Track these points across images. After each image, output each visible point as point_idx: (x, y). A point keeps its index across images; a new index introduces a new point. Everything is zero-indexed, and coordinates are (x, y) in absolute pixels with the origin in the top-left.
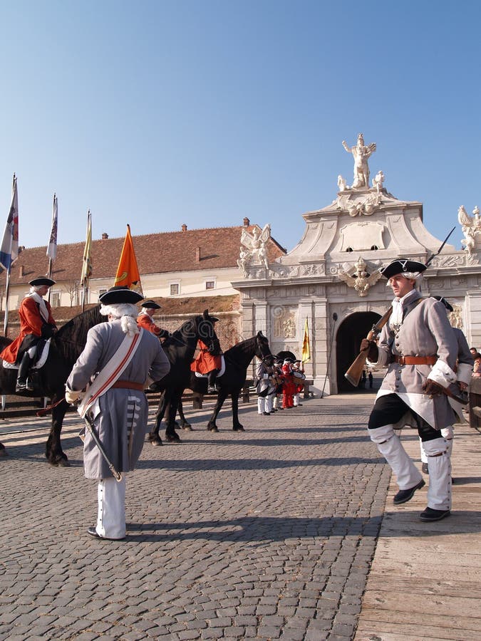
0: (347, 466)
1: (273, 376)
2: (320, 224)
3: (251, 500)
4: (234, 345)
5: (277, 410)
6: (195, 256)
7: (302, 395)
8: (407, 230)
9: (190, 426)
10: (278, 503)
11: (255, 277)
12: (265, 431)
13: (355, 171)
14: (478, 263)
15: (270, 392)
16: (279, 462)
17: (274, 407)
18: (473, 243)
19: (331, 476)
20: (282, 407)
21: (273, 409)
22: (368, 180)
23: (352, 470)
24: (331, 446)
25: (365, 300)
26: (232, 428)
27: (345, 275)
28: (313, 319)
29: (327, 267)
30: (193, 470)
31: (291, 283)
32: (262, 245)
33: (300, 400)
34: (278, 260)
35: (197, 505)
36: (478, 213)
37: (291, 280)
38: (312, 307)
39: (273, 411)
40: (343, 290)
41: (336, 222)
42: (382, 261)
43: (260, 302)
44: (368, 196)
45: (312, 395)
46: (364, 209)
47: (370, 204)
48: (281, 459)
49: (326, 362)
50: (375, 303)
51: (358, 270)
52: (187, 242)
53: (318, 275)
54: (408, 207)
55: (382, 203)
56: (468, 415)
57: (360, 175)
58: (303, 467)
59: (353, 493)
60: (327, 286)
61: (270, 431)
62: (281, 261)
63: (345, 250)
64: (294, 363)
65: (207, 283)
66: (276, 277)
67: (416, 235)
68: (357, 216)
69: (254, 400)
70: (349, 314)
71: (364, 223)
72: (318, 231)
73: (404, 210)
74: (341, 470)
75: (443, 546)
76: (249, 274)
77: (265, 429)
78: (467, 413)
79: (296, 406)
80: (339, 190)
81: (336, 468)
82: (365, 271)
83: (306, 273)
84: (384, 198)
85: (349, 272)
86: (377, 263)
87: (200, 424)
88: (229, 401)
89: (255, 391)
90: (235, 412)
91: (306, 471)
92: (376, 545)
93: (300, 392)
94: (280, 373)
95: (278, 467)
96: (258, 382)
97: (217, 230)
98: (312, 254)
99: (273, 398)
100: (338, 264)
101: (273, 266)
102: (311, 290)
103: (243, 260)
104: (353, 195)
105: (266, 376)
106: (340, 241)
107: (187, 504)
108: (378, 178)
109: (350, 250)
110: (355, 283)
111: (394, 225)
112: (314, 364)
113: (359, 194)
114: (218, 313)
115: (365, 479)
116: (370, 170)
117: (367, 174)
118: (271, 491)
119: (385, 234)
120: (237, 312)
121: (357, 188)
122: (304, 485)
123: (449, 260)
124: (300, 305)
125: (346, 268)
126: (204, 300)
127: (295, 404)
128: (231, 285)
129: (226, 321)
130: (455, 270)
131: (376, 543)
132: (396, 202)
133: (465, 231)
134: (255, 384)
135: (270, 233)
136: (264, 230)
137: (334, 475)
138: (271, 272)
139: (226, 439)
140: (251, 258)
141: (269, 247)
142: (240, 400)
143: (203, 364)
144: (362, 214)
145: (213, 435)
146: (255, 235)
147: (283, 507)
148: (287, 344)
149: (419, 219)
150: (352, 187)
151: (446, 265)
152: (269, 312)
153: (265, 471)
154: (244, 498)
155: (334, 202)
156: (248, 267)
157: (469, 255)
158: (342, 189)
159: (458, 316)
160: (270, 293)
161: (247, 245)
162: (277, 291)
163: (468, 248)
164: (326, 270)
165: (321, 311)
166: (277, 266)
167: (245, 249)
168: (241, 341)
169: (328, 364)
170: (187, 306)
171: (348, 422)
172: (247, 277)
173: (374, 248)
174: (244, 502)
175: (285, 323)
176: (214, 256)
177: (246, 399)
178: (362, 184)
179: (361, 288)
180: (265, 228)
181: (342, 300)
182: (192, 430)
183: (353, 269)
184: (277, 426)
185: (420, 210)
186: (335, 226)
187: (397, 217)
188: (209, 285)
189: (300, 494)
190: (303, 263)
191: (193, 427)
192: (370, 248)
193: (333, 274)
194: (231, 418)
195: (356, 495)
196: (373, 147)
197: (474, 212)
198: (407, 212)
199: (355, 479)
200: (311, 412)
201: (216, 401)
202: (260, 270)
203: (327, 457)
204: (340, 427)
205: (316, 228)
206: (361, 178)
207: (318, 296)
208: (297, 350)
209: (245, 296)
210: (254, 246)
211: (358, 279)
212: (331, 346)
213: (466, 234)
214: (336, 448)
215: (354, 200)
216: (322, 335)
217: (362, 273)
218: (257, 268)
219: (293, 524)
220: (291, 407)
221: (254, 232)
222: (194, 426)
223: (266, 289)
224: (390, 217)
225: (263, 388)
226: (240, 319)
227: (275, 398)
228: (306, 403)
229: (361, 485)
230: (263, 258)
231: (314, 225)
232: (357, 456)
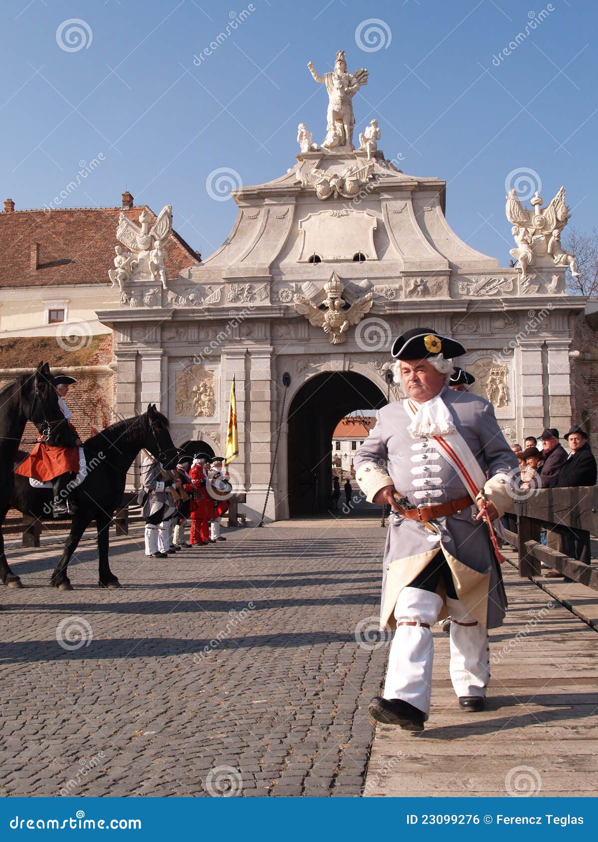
0: (309, 647)
1: (174, 485)
2: (263, 211)
3: (135, 712)
4: (100, 429)
5: (179, 549)
6: (29, 260)
7: (225, 520)
8: (417, 229)
9: (19, 578)
10: (186, 717)
11: (141, 303)
12: (159, 587)
13: (330, 117)
14: (538, 291)
15: (166, 515)
16: (186, 642)
17: (174, 542)
18: (530, 255)
19: (281, 666)
20: (189, 543)
21: (173, 546)
22: (351, 136)
23: (319, 654)
24: (280, 612)
25: (341, 349)
26: (97, 583)
27: (306, 303)
28: (247, 381)
29: (275, 289)
30: (26, 661)
31: (208, 316)
32: (157, 243)
33: (221, 529)
34: (184, 273)
35: (36, 724)
36: (539, 204)
37: (208, 310)
38: (245, 360)
39: (173, 550)
40: (303, 332)
41: (291, 208)
42: (373, 281)
43: (151, 350)
44: (351, 163)
45: (244, 520)
46: (342, 187)
47: (354, 178)
48: (189, 638)
49: (269, 460)
50: (358, 357)
51: (329, 295)
52: (14, 234)
53: (258, 303)
54: (421, 188)
55: (374, 178)
56: (517, 555)
57: (338, 125)
58: (230, 651)
59: (321, 695)
60: (273, 323)
61: (168, 586)
62: (190, 275)
63: (307, 259)
64: (211, 462)
65: (50, 311)
66: (181, 304)
67: (433, 238)
68: (330, 198)
69: (137, 531)
70: (311, 375)
71: (343, 212)
72: (260, 223)
73: (412, 192)
74: (299, 654)
75: (477, 779)
76: (130, 296)
77: (158, 583)
78: (515, 551)
79: (214, 542)
80: (300, 149)
81: (289, 650)
82: (342, 298)
83: (236, 299)
84: (380, 169)
85: (314, 299)
86: (363, 284)
87: (37, 575)
88: (92, 531)
89: (139, 513)
90: (104, 552)
91: (237, 658)
92: (363, 784)
93: (223, 515)
94: (185, 480)
95: (184, 652)
96: (146, 497)
97: (71, 213)
98: (248, 263)
99: (172, 526)
100: (294, 284)
101: (175, 284)
102: (245, 330)
103: (120, 270)
104: (324, 160)
105: (161, 486)
106: (299, 242)
107: (16, 724)
108: (370, 132)
109: (316, 259)
110: (323, 320)
111: (395, 219)
112: (247, 464)
113: (335, 159)
114: (71, 369)
115: (341, 670)
116: (356, 115)
117: (351, 124)
118: (174, 696)
119: (379, 235)
120: (106, 367)
121: (331, 147)
122: (232, 683)
123: (488, 283)
124: (224, 358)
125: (308, 292)
126: (45, 343)
127: (213, 537)
128: (96, 317)
129: (87, 383)
130: (497, 302)
131: (364, 781)
132: (400, 178)
133: (517, 234)
134: (139, 501)
135: (171, 222)
136: (160, 216)
137: (287, 663)
138: (171, 295)
139: (87, 601)
140: (134, 268)
141: (168, 248)
142: (112, 530)
143: (45, 462)
144: (340, 196)
145: (61, 595)
146: (143, 225)
147: (196, 722)
148: (198, 428)
149: (438, 209)
150: (322, 146)
151: (483, 292)
152: (165, 368)
153: (160, 659)
154: (124, 709)
155: (289, 170)
156: (130, 285)
157: (523, 276)
158: (304, 148)
159: (501, 382)
160: (169, 334)
161: (128, 243)
162: (181, 330)
163: (520, 265)
164: (273, 294)
165: (262, 368)
166: (184, 285)
167: (124, 250)
168: (113, 421)
169: (273, 464)
170: (13, 353)
171: (308, 570)
172: (127, 303)
173: (359, 258)
174: (124, 716)
175: (195, 389)
176: (65, 262)
177: (123, 529)
178: (341, 142)
179: (335, 329)
180: (162, 212)
181: (300, 350)
182: (21, 586)
183: (321, 294)
184: (179, 578)
185: (440, 194)
186: (290, 215)
187: (399, 204)
188: (55, 317)
189: (226, 698)
190: (231, 281)
191: (23, 581)
192: (351, 257)
193: (285, 302)
194: (95, 564)
195: (326, 697)
196: (362, 77)
197: (533, 201)
198: (419, 195)
199: (323, 669)
200: (243, 551)
201: (69, 531)
202: (152, 291)
203: (274, 632)
204: (295, 578)
205: (255, 218)
206: (339, 131)
207: (257, 341)
208: (217, 439)
209: (122, 337)
210: (140, 246)
211: (330, 312)
212: (279, 433)
213: (518, 239)
214: (287, 616)
215: (325, 169)
216: (262, 412)
217: (336, 302)
218: (146, 286)
219: (214, 753)
220: (205, 544)
221: (141, 219)
222: (24, 578)
223: (163, 326)
224: (388, 203)
225: (154, 509)
226: (112, 380)
227: (177, 528)
228: (233, 536)
229: (334, 680)
230: (156, 268)
231: (253, 211)
232: (325, 630)
